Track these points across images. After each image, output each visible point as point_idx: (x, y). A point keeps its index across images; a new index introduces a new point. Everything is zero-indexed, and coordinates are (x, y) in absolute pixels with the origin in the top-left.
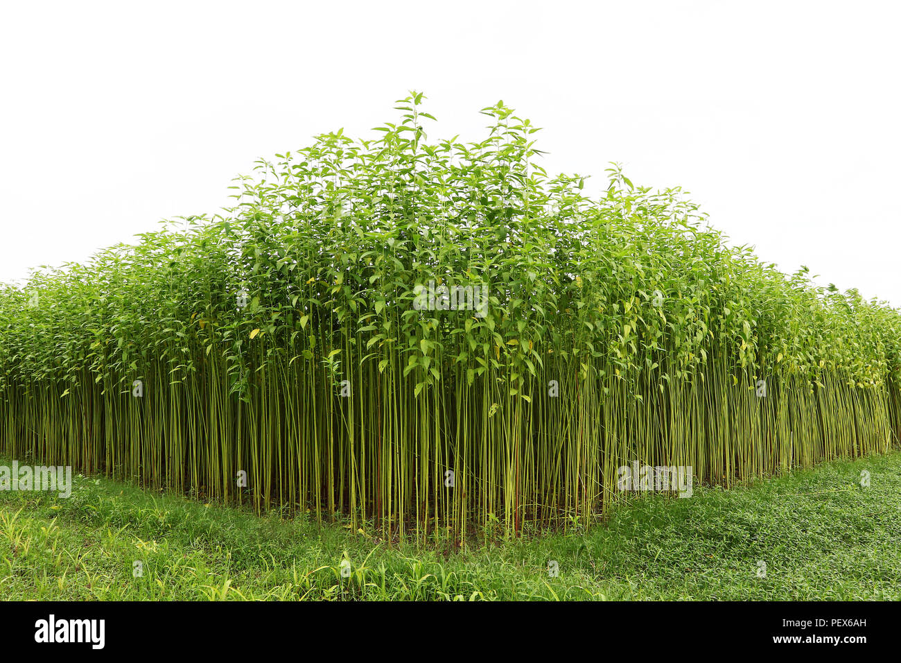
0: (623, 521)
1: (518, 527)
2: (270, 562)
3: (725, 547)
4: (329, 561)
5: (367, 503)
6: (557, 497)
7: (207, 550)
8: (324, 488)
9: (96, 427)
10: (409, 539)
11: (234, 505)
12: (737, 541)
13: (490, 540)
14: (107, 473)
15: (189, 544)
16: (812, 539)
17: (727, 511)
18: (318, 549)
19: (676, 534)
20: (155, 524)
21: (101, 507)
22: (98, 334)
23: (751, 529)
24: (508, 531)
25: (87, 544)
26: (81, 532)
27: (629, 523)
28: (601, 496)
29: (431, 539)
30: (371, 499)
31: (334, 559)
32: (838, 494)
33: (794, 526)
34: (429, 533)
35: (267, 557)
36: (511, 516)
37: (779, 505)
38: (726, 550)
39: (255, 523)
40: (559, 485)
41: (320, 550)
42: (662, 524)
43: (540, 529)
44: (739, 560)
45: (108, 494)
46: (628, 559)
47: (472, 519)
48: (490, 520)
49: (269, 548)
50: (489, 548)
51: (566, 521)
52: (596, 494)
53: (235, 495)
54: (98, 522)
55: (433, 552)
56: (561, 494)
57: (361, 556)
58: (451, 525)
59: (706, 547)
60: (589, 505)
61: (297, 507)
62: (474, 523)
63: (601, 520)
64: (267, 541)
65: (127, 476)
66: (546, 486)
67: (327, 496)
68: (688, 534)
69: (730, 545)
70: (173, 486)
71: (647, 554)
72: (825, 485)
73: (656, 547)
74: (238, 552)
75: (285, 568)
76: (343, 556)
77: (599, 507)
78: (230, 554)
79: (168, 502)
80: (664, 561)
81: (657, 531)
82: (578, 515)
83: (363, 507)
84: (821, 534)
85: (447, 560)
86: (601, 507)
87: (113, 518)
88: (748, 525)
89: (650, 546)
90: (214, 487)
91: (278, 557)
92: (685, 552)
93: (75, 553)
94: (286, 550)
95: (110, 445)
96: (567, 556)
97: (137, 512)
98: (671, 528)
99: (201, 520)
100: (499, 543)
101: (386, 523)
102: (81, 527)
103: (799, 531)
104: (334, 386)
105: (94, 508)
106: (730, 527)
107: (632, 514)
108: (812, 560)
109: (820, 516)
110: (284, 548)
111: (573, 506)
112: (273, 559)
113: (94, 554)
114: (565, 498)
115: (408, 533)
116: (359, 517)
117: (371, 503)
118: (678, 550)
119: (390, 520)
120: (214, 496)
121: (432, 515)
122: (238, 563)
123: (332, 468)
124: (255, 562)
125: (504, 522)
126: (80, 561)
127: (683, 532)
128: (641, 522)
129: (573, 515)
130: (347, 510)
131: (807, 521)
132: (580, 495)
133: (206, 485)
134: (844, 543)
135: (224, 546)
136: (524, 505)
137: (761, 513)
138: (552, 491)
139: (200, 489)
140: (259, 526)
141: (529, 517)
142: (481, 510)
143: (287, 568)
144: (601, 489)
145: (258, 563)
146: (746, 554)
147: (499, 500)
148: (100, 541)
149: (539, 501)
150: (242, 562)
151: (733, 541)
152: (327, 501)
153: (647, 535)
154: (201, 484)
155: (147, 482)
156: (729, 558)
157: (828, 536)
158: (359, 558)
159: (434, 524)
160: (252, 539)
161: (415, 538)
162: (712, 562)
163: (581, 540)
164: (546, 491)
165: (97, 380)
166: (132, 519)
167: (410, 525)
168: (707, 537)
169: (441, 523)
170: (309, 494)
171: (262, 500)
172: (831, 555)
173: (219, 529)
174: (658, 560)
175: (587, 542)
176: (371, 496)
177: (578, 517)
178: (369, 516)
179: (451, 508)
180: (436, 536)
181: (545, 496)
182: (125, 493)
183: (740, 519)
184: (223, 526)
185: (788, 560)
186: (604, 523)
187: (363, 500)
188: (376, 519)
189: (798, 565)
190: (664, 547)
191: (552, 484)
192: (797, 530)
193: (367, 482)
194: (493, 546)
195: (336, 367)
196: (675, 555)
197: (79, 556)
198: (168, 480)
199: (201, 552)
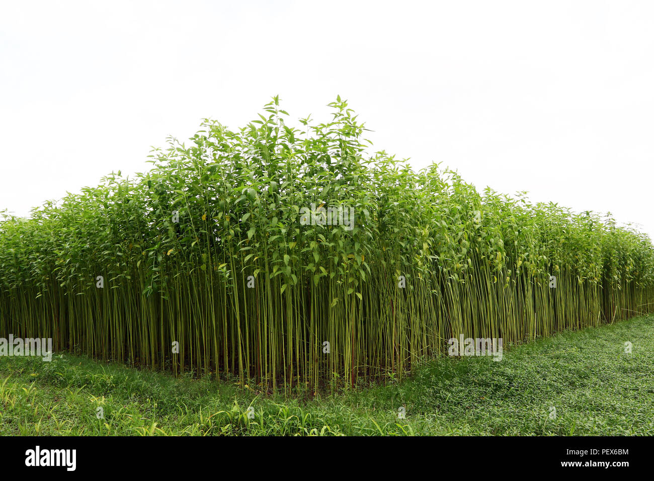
0: (424, 375)
1: (354, 381)
2: (184, 409)
3: (492, 392)
4: (224, 407)
5: (250, 367)
6: (380, 360)
7: (141, 402)
8: (221, 357)
9: (62, 319)
10: (280, 391)
11: (159, 370)
12: (500, 387)
13: (335, 391)
14: (70, 350)
15: (128, 398)
16: (550, 385)
17: (494, 367)
18: (217, 399)
19: (460, 383)
20: (104, 384)
21: (65, 374)
22: (61, 254)
23: (509, 379)
24: (347, 384)
25: (56, 400)
26: (52, 391)
27: (428, 377)
28: (409, 359)
29: (295, 391)
30: (254, 364)
31: (228, 406)
32: (566, 355)
33: (538, 377)
34: (293, 386)
35: (182, 406)
36: (349, 374)
37: (528, 362)
38: (493, 393)
39: (173, 383)
40: (381, 352)
41: (218, 400)
42: (450, 377)
43: (369, 382)
44: (502, 400)
45: (71, 365)
46: (428, 402)
47: (323, 377)
48: (335, 377)
49: (183, 400)
50: (334, 396)
51: (386, 376)
52: (406, 357)
53: (160, 363)
54: (64, 384)
55: (296, 400)
56: (383, 359)
57: (246, 403)
58: (308, 381)
59: (480, 392)
60: (402, 365)
61: (203, 370)
62: (324, 380)
63: (410, 375)
64: (182, 394)
65: (85, 352)
66: (373, 353)
67: (223, 363)
68: (468, 383)
69: (496, 390)
70: (116, 359)
71: (440, 397)
72: (558, 348)
73: (447, 393)
74: (162, 403)
75: (194, 413)
76: (234, 404)
77: (408, 366)
78: (156, 404)
79: (113, 369)
80: (452, 402)
81: (447, 382)
82: (394, 372)
83: (248, 370)
84: (556, 382)
85: (306, 405)
86: (410, 366)
87: (74, 381)
88: (508, 376)
89: (442, 392)
90: (145, 358)
91: (190, 405)
92: (466, 396)
93: (48, 406)
94: (195, 401)
95: (72, 331)
96: (387, 400)
97: (91, 377)
98: (457, 379)
99: (136, 381)
100: (340, 393)
101: (264, 380)
102: (52, 388)
103: (541, 380)
104: (227, 288)
105: (61, 374)
106: (496, 378)
107: (430, 370)
108: (550, 399)
109: (554, 369)
110: (194, 399)
111: (391, 366)
112: (186, 407)
113: (61, 406)
114: (385, 361)
115: (279, 387)
116: (245, 377)
117: (254, 367)
118: (461, 394)
119: (266, 378)
120: (145, 365)
121: (295, 375)
122: (162, 410)
123: (227, 344)
124: (173, 410)
125: (344, 379)
126: (51, 412)
127: (464, 382)
128: (436, 376)
129: (391, 373)
130: (237, 372)
131: (546, 373)
132: (395, 359)
133: (139, 357)
134: (570, 387)
135: (152, 399)
136: (358, 366)
137: (516, 368)
138: (376, 357)
139: (135, 360)
140: (176, 384)
141: (361, 374)
142: (329, 371)
143: (196, 413)
144: (409, 354)
145: (175, 410)
146: (506, 396)
147: (341, 363)
148: (65, 398)
149: (368, 363)
150: (164, 410)
151: (498, 387)
152: (223, 366)
153: (440, 385)
154: (136, 356)
155: (98, 355)
156: (495, 399)
157: (560, 382)
158: (245, 405)
159: (297, 381)
160: (172, 393)
161: (283, 391)
162: (484, 402)
163: (396, 389)
164: (372, 357)
165: (61, 285)
166: (87, 382)
167: (280, 381)
168: (480, 385)
169: (301, 380)
170: (211, 362)
171: (179, 366)
172: (562, 395)
173: (149, 387)
174: (448, 402)
175: (400, 390)
176: (254, 362)
177: (394, 374)
178: (252, 376)
179: (308, 370)
180: (298, 388)
181: (372, 360)
182: (83, 364)
183: (503, 372)
184: (152, 385)
185: (534, 399)
186: (412, 377)
187: (248, 365)
188: (257, 378)
189: (540, 402)
190: (452, 392)
191: (376, 352)
192: (540, 379)
193: (250, 353)
194: (336, 395)
195: (228, 275)
196: (459, 398)
197: (51, 408)
198: (113, 354)
199: (136, 403)
